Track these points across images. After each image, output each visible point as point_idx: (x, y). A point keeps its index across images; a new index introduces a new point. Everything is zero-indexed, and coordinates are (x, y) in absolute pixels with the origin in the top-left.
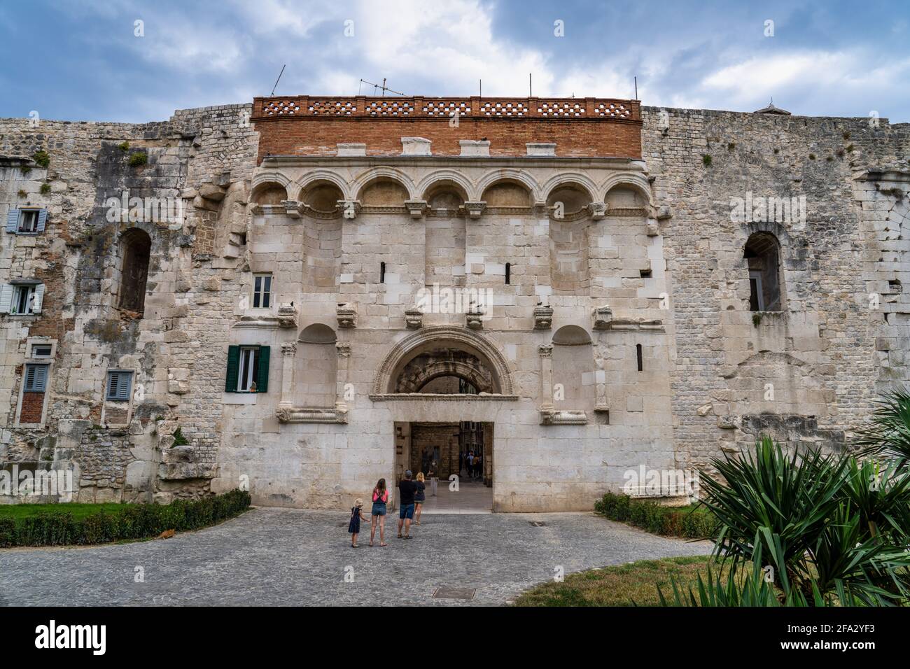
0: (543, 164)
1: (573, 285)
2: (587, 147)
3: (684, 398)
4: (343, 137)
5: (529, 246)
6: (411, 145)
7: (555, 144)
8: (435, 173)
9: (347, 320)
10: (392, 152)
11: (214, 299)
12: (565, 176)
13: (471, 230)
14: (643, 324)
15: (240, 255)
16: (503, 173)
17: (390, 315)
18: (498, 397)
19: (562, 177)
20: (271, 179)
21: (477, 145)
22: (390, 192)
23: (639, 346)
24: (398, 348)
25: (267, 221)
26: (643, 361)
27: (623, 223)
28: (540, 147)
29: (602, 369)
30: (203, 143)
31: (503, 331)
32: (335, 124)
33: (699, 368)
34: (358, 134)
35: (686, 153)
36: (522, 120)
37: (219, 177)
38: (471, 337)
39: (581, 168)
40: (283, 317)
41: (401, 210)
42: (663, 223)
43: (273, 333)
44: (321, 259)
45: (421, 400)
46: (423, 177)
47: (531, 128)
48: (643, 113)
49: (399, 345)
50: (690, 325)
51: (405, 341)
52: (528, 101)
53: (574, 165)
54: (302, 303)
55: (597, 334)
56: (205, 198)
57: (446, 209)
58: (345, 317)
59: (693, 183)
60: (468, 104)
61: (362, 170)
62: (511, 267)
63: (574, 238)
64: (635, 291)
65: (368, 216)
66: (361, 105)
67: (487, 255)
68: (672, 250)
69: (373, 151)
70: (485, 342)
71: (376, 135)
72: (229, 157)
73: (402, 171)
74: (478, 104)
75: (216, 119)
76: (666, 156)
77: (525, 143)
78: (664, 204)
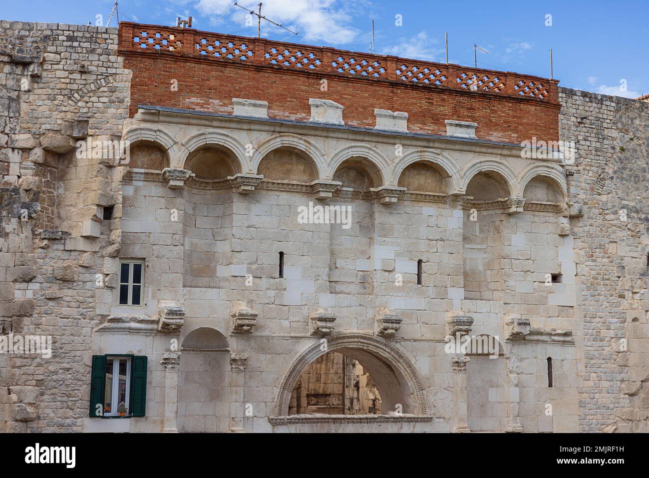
0: (465, 148)
1: (480, 285)
2: (508, 131)
3: (591, 417)
4: (240, 90)
5: (442, 240)
6: (321, 109)
7: (476, 124)
8: (349, 148)
9: (248, 325)
10: (299, 116)
11: (70, 292)
12: (486, 164)
13: (381, 216)
14: (555, 335)
15: (102, 234)
16: (423, 154)
17: (292, 318)
18: (411, 418)
19: (482, 164)
20: (150, 137)
21: (394, 117)
22: (290, 164)
23: (549, 359)
24: (302, 359)
25: (137, 190)
26: (553, 376)
27: (536, 219)
28: (460, 126)
29: (516, 386)
30: (44, 74)
31: (415, 341)
32: (229, 72)
33: (605, 384)
34: (258, 88)
35: (598, 145)
36: (442, 91)
37: (71, 124)
38: (382, 347)
39: (501, 155)
40: (171, 321)
41: (304, 188)
42: (574, 222)
43: (149, 338)
44: (197, 240)
45: (328, 422)
46: (336, 152)
47: (451, 101)
48: (560, 95)
49: (303, 357)
50: (598, 338)
51: (309, 352)
52: (448, 69)
53: (495, 151)
54: (185, 300)
55: (509, 346)
56: (47, 150)
57: (352, 190)
58: (246, 322)
59: (604, 179)
60: (383, 63)
61: (264, 136)
62: (423, 264)
63: (481, 231)
64: (546, 298)
65: (265, 192)
66: (260, 49)
67: (397, 248)
68: (582, 252)
69: (276, 112)
70: (397, 353)
71: (279, 91)
72: (86, 99)
73: (312, 142)
74: (394, 65)
75: (65, 44)
76: (581, 147)
77: (445, 119)
78: (577, 202)
